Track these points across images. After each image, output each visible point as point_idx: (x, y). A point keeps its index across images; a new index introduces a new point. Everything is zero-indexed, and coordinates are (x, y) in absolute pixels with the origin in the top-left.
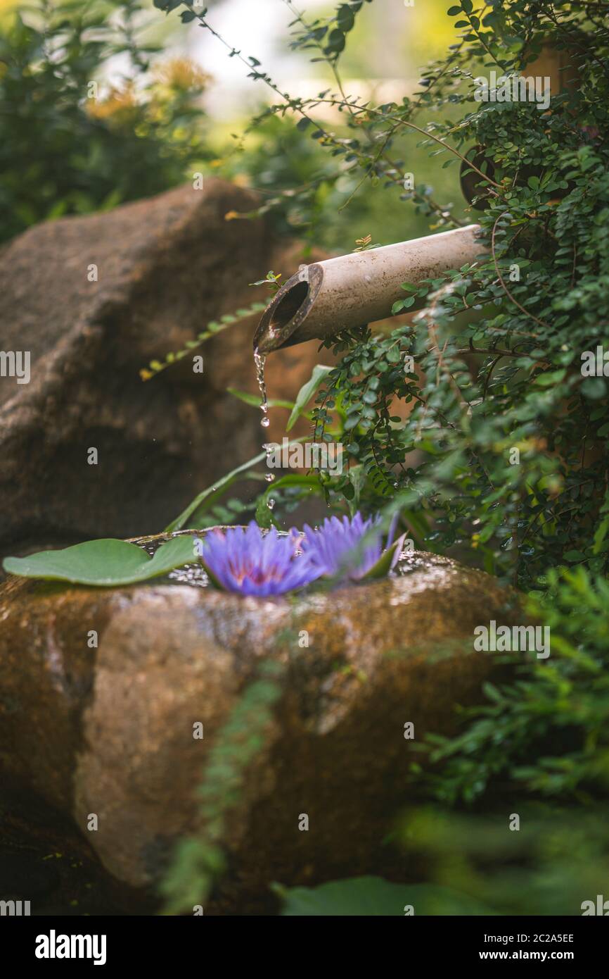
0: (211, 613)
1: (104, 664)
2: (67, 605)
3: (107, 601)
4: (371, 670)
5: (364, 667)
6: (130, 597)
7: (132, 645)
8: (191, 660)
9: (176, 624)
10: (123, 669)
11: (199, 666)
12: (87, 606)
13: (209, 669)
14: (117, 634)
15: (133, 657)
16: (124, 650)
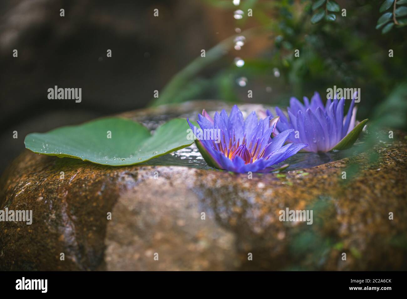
0: (210, 192)
1: (113, 238)
2: (79, 182)
3: (114, 179)
4: (363, 247)
5: (356, 243)
6: (135, 176)
7: (139, 222)
8: (195, 240)
9: (178, 203)
10: (131, 243)
11: (203, 245)
12: (97, 184)
13: (213, 247)
14: (124, 211)
15: (140, 233)
16: (132, 226)
